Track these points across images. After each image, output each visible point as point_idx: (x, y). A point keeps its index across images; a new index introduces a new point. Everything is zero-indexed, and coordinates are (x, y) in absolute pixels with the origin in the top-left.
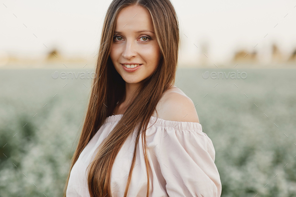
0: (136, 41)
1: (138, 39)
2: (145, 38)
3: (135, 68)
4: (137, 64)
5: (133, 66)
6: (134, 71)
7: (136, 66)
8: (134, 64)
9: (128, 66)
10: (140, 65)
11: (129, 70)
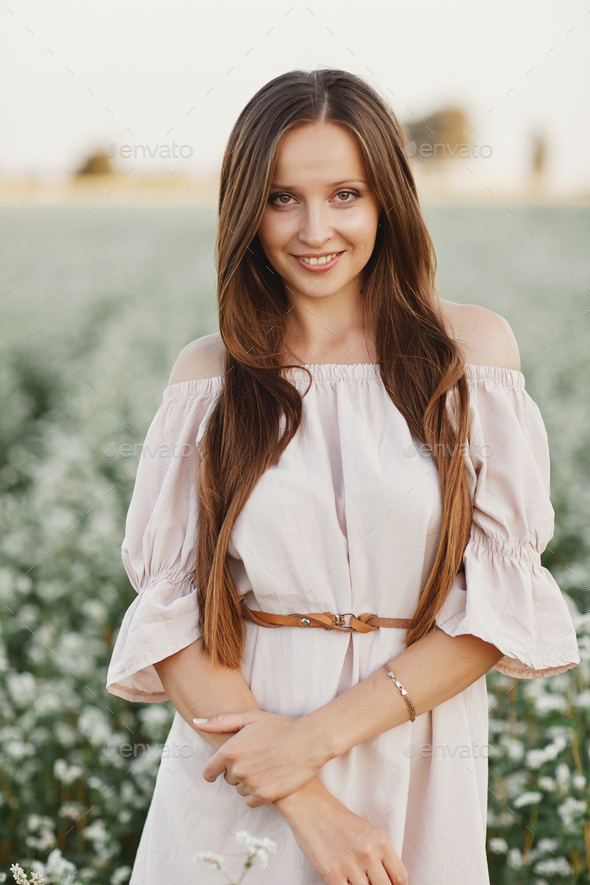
0: (327, 202)
1: (331, 198)
2: (343, 195)
3: (327, 263)
4: (332, 254)
5: (323, 260)
6: (326, 270)
7: (329, 258)
8: (326, 255)
9: (313, 261)
10: (340, 253)
11: (318, 268)
